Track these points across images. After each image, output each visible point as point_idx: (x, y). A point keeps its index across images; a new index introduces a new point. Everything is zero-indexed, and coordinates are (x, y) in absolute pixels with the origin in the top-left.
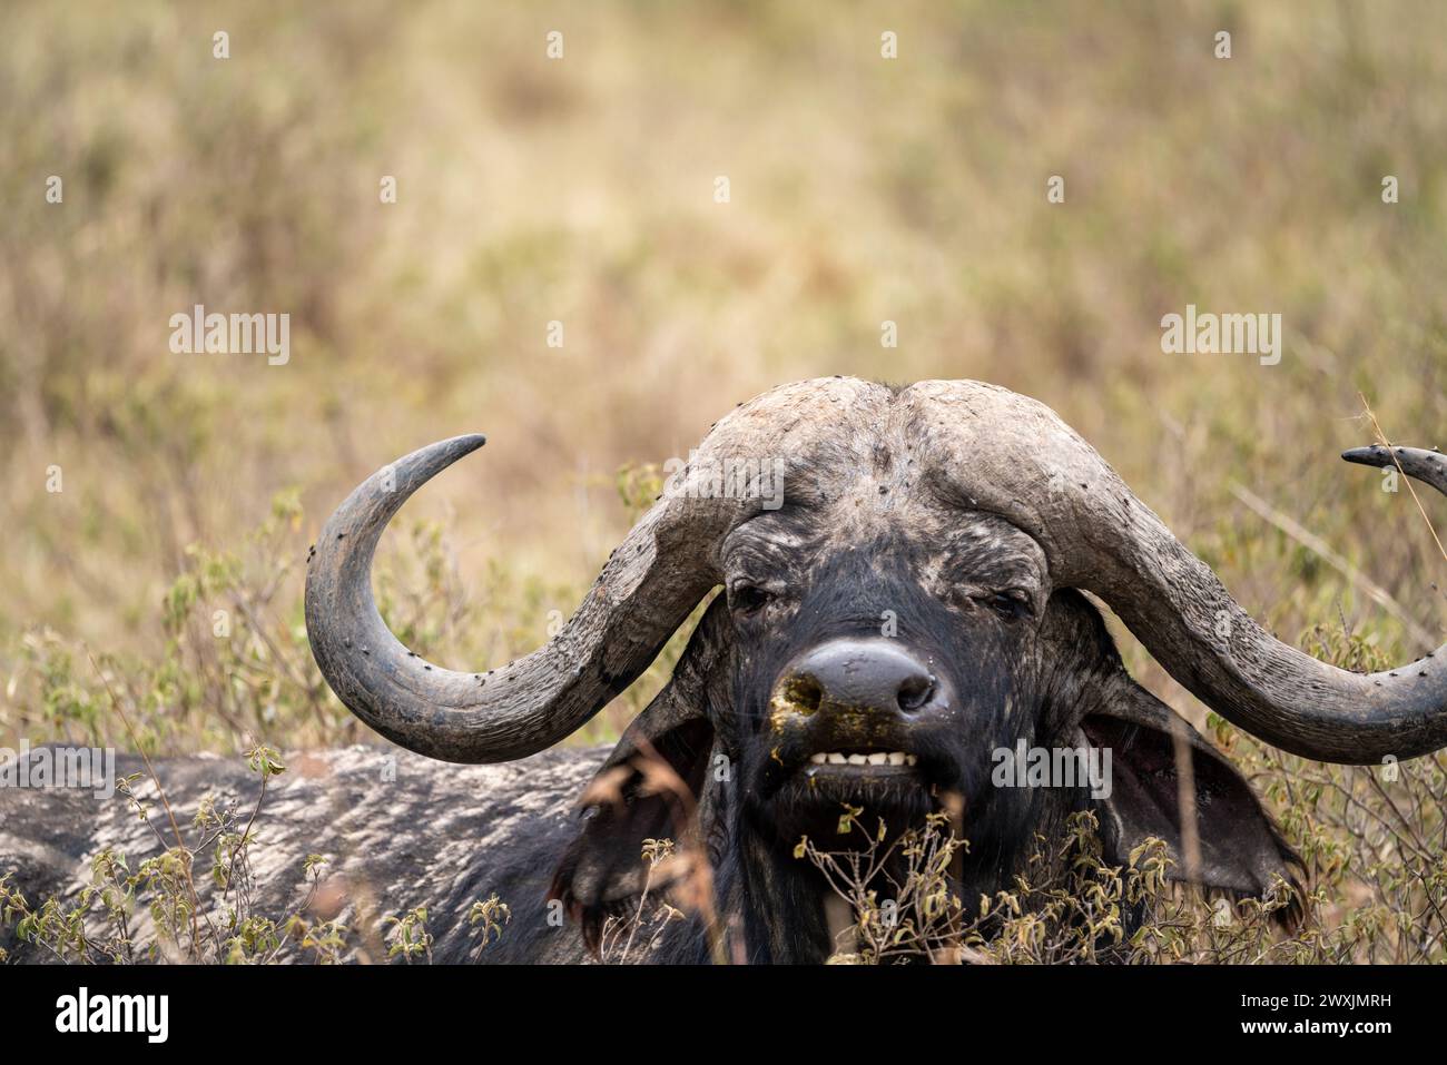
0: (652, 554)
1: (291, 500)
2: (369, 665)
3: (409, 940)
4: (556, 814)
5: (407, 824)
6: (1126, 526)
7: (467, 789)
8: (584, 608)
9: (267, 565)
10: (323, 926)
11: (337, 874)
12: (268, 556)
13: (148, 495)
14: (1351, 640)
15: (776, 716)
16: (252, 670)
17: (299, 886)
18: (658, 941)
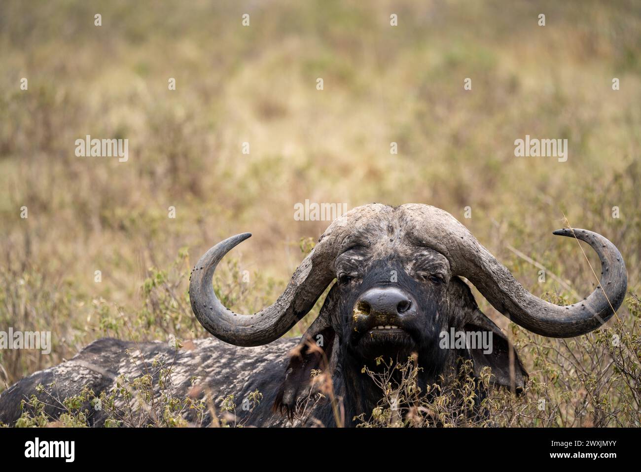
0: (311, 267)
1: (185, 251)
2: (213, 313)
3: (227, 406)
4: (279, 361)
5: (227, 366)
6: (477, 252)
7: (248, 353)
8: (287, 289)
9: (177, 274)
10: (197, 401)
11: (203, 383)
12: (177, 272)
13: (136, 251)
14: (559, 298)
15: (355, 315)
16: (172, 312)
17: (190, 388)
18: (316, 406)
